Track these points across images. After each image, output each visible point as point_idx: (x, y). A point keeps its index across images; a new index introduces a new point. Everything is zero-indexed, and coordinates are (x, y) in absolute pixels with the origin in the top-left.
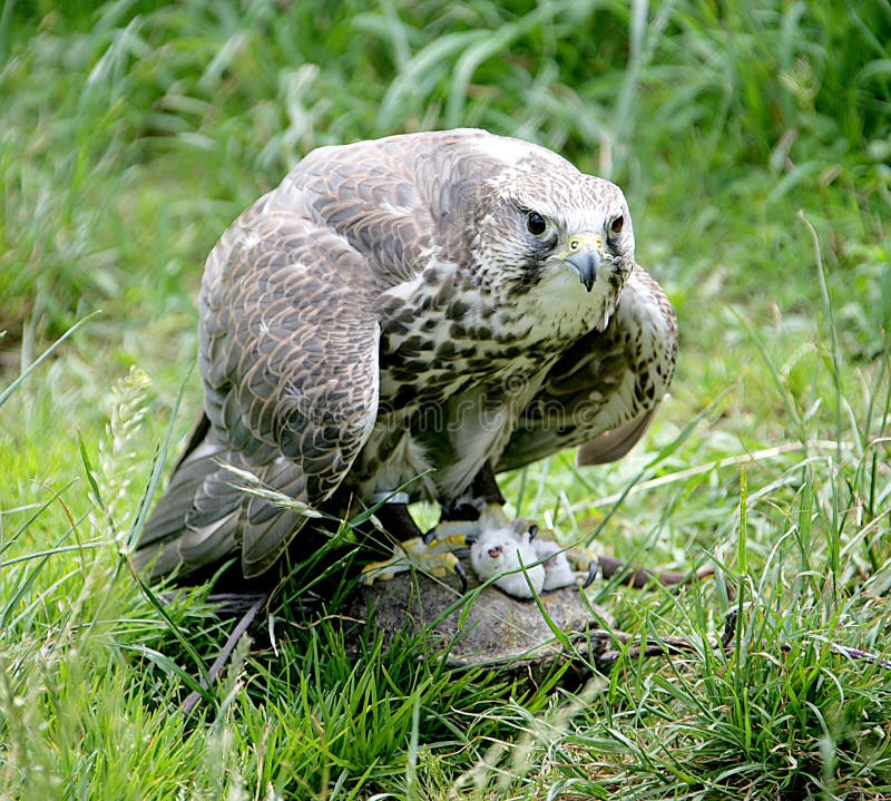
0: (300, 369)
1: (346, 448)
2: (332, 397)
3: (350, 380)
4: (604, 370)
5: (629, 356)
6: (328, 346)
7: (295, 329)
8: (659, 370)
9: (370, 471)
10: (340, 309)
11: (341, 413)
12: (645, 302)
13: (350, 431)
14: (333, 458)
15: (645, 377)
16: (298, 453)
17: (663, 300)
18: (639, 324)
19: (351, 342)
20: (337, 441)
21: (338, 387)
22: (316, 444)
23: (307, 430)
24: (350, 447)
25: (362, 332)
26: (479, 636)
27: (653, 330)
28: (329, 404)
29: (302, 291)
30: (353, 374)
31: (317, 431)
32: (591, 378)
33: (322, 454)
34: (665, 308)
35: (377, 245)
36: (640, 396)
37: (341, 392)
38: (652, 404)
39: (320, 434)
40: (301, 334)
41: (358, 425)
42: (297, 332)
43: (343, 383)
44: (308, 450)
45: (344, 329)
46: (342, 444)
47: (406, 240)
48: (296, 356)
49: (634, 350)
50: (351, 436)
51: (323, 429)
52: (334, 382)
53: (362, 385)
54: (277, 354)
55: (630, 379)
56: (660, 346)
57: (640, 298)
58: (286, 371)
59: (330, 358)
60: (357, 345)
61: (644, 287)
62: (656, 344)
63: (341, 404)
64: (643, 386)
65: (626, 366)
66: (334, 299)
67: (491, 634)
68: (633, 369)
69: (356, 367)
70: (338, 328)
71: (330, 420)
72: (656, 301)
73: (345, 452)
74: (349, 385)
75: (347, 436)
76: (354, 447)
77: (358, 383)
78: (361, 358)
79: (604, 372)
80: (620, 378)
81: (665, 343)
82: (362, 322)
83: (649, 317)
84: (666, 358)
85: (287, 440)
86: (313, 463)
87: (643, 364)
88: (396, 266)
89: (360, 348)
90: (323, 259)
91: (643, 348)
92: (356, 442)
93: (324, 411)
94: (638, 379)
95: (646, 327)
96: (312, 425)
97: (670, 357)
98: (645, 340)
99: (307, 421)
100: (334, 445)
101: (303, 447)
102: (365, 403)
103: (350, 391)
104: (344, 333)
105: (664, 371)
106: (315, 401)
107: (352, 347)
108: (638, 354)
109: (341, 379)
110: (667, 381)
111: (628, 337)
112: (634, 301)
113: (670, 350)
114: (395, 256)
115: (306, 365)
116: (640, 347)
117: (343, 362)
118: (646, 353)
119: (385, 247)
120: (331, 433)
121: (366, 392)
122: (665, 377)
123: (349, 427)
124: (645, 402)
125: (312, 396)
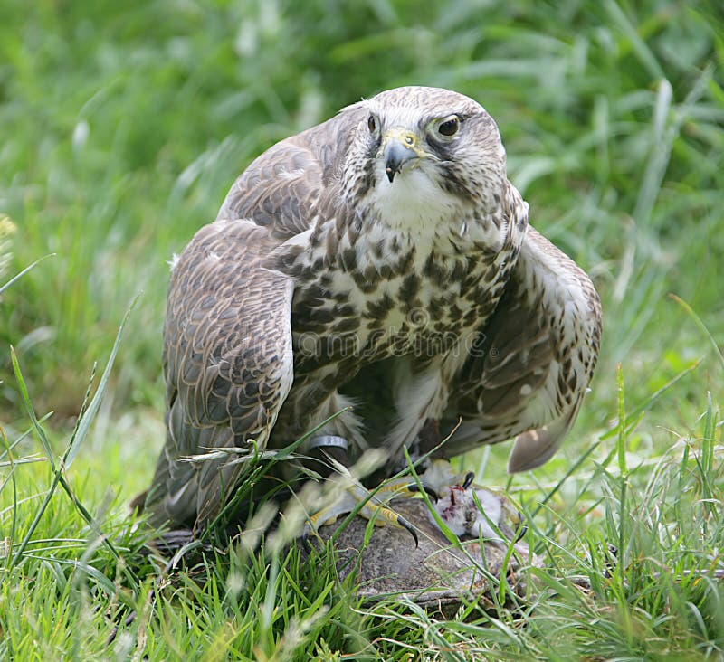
0: (217, 339)
1: (267, 401)
2: (249, 354)
3: (261, 334)
4: (532, 359)
5: (554, 342)
6: (241, 311)
7: (212, 307)
8: (581, 358)
9: (301, 424)
10: (253, 276)
11: (258, 368)
12: (568, 284)
13: (269, 384)
14: (257, 413)
15: (567, 365)
16: (226, 415)
17: (585, 284)
18: (562, 305)
19: (264, 302)
20: (258, 396)
21: (251, 343)
22: (241, 403)
23: (231, 391)
24: (271, 399)
25: (275, 292)
26: (403, 573)
27: (575, 309)
28: (245, 361)
29: (217, 277)
30: (264, 329)
31: (239, 390)
32: (520, 369)
33: (247, 411)
34: (588, 291)
35: (278, 211)
36: (562, 388)
37: (255, 347)
38: (574, 397)
39: (242, 391)
40: (217, 309)
41: (275, 376)
42: (213, 309)
43: (256, 338)
44: (234, 409)
45: (258, 292)
46: (263, 398)
47: (301, 198)
48: (214, 327)
49: (558, 334)
50: (270, 389)
51: (244, 386)
52: (247, 340)
53: (273, 338)
54: (198, 333)
55: (556, 367)
56: (581, 328)
57: (563, 280)
58: (206, 345)
59: (242, 321)
60: (269, 305)
61: (568, 271)
62: (578, 326)
63: (256, 359)
64: (566, 375)
65: (552, 354)
66: (247, 270)
67: (415, 572)
68: (558, 358)
69: (266, 323)
70: (252, 294)
71: (248, 377)
72: (579, 282)
73: (267, 406)
74: (261, 339)
75: (266, 389)
76: (275, 400)
77: (270, 336)
78: (273, 315)
79: (532, 361)
80: (546, 367)
81: (586, 325)
82: (274, 283)
83: (571, 298)
84: (587, 342)
85: (213, 405)
86: (240, 422)
87: (566, 351)
88: (295, 224)
89: (271, 306)
90: (234, 244)
91: (566, 329)
92: (276, 393)
93: (242, 371)
94: (562, 367)
95: (569, 307)
96: (233, 386)
97: (590, 341)
98: (567, 321)
99: (229, 383)
100: (256, 401)
101: (230, 408)
102: (279, 355)
103: (263, 344)
104: (256, 297)
105: (585, 358)
106: (233, 362)
107: (265, 307)
108: (562, 338)
109: (254, 335)
110: (589, 369)
111: (553, 320)
112: (558, 284)
113: (591, 333)
114: (293, 216)
115: (222, 334)
116: (563, 328)
117: (255, 320)
118: (568, 338)
119: (284, 209)
120: (252, 390)
121: (278, 344)
122: (587, 364)
123: (267, 379)
124: (567, 395)
125: (229, 359)
